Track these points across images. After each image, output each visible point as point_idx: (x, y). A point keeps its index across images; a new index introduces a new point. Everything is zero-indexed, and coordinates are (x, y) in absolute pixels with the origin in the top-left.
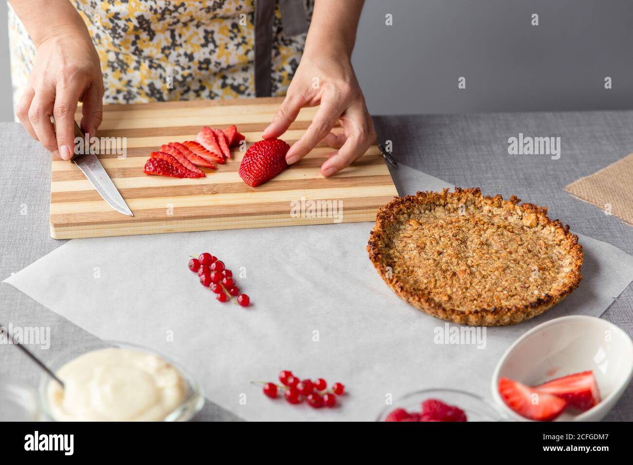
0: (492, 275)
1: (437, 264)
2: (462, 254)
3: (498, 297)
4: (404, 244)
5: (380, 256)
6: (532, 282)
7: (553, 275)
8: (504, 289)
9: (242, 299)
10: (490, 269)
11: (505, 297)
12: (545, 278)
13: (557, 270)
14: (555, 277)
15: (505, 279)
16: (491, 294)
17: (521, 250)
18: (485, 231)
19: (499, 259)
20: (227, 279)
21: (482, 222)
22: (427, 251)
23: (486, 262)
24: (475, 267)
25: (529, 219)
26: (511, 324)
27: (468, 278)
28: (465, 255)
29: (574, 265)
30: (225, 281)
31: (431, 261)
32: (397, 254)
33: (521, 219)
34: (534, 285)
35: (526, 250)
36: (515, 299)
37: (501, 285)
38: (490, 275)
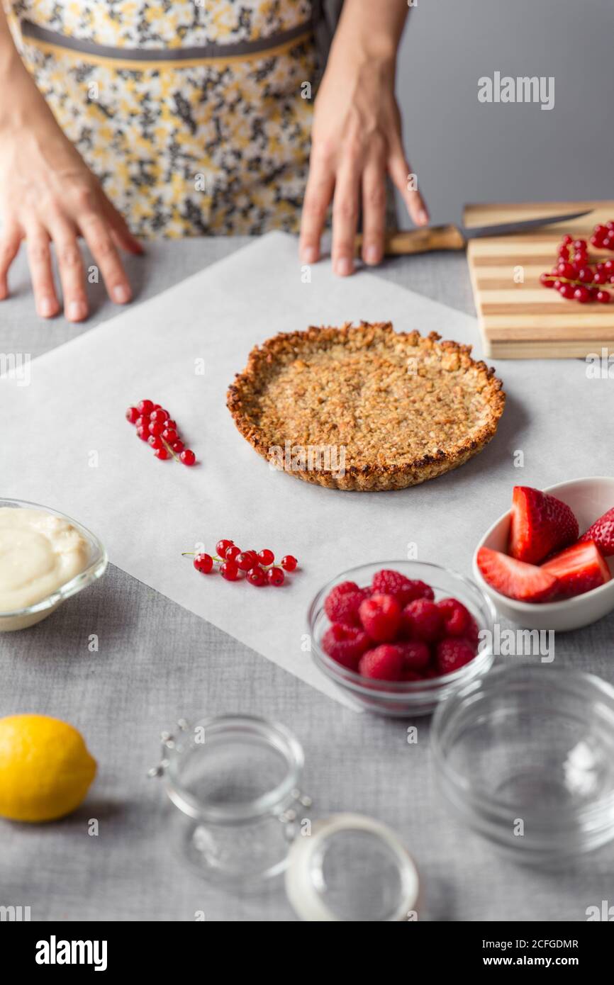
0: (383, 428)
1: (315, 414)
2: (351, 403)
3: (383, 455)
4: (279, 390)
5: (240, 404)
6: (432, 438)
7: (463, 429)
8: (393, 446)
9: (185, 456)
10: (381, 421)
11: (391, 455)
12: (452, 433)
13: (470, 424)
14: (465, 432)
15: (397, 434)
16: (375, 451)
17: (428, 399)
18: (388, 375)
19: (397, 408)
20: (168, 432)
21: (387, 364)
22: (306, 399)
23: (379, 412)
24: (363, 418)
25: (450, 359)
26: (393, 489)
27: (351, 432)
28: (354, 404)
29: (490, 416)
30: (165, 433)
31: (308, 411)
32: (268, 402)
33: (441, 361)
34: (433, 442)
35: (434, 399)
36: (405, 458)
37: (390, 441)
38: (380, 429)
